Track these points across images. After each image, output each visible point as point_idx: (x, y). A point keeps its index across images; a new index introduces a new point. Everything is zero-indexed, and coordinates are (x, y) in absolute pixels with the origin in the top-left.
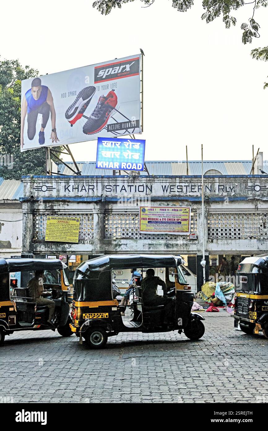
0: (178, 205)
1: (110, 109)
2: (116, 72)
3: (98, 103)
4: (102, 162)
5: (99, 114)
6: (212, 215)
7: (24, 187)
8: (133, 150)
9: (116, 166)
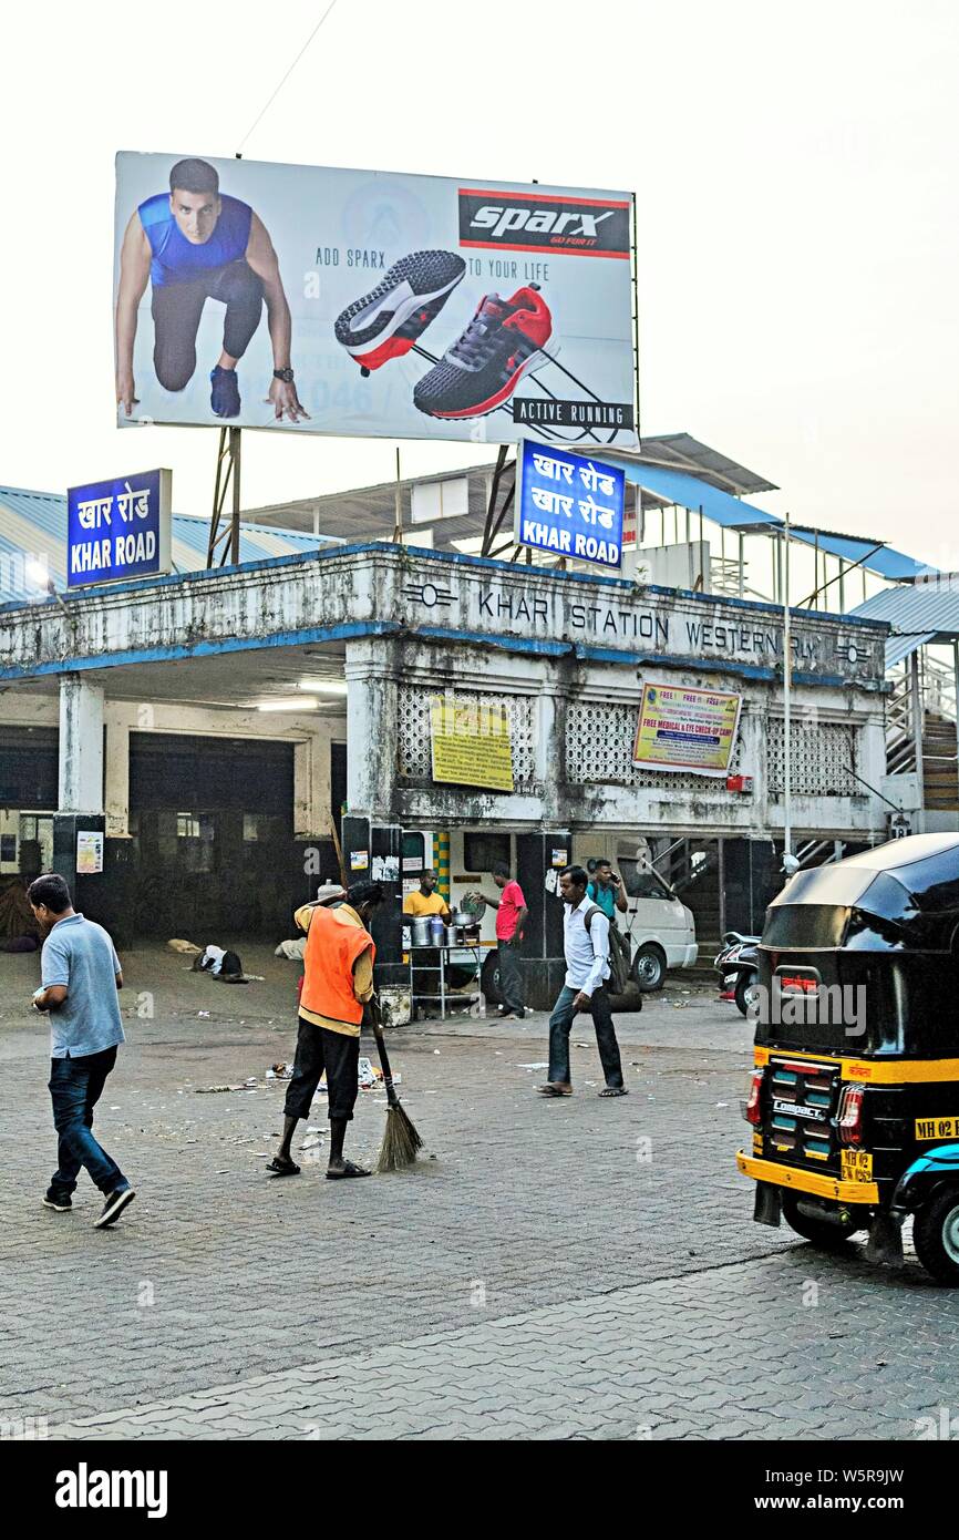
0: (718, 684)
1: (525, 349)
2: (544, 229)
3: (477, 316)
4: (533, 524)
5: (483, 355)
6: (772, 722)
7: (377, 583)
8: (600, 498)
9: (565, 543)
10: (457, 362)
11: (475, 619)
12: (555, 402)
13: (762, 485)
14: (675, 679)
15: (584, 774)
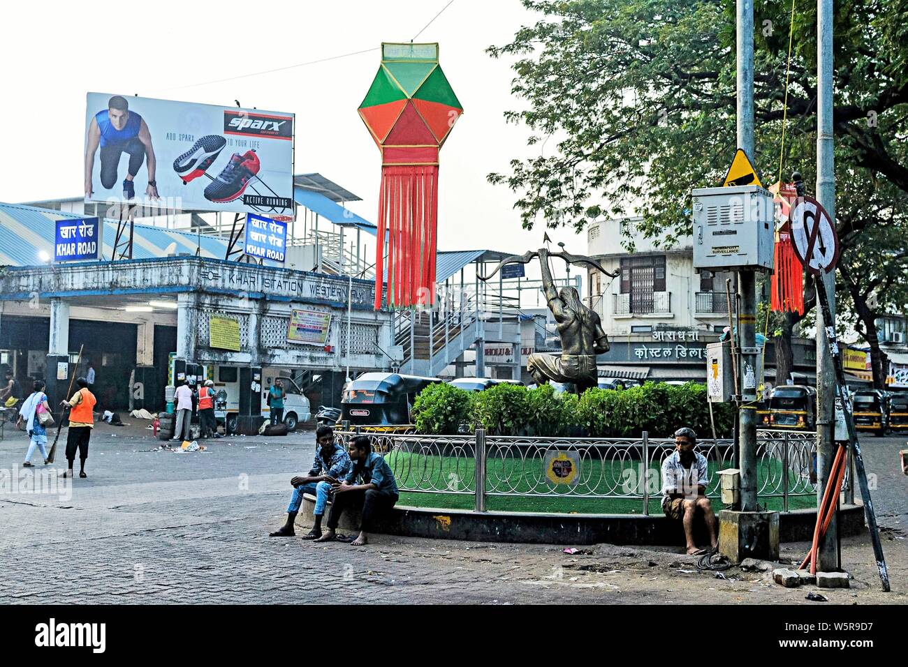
0: (322, 309)
1: (249, 175)
2: (258, 127)
3: (230, 162)
5: (232, 177)
6: (343, 324)
7: (191, 271)
8: (277, 235)
9: (263, 253)
10: (222, 180)
11: (227, 285)
12: (260, 196)
13: (354, 198)
14: (304, 307)
15: (268, 344)
